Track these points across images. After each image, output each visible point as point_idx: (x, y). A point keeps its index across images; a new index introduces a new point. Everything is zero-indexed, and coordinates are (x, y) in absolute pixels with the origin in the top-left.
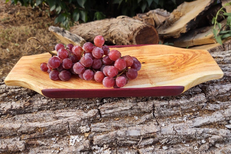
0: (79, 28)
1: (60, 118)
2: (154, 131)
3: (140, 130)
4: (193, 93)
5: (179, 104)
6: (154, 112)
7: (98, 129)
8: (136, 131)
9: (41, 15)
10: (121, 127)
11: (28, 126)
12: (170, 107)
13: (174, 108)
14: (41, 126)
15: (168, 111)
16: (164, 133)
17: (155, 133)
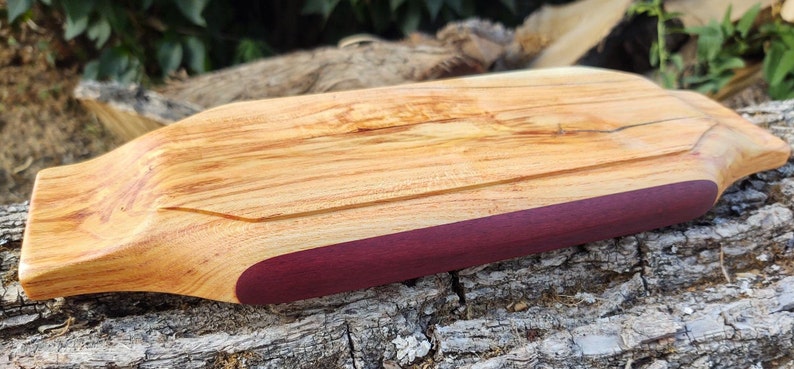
0: (191, 90)
1: (310, 311)
2: (667, 331)
3: (614, 334)
4: (744, 206)
5: (718, 238)
6: (642, 273)
7: (464, 343)
8: (604, 338)
9: (17, 61)
10: (545, 331)
11: (178, 350)
12: (689, 252)
13: (704, 254)
14: (238, 344)
15: (685, 264)
16: (699, 337)
17: (671, 339)
